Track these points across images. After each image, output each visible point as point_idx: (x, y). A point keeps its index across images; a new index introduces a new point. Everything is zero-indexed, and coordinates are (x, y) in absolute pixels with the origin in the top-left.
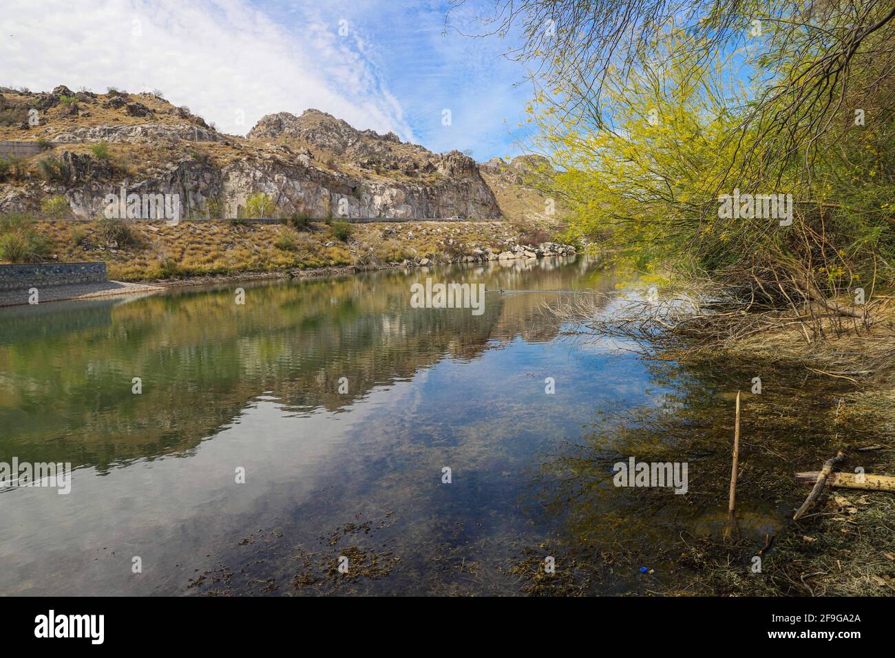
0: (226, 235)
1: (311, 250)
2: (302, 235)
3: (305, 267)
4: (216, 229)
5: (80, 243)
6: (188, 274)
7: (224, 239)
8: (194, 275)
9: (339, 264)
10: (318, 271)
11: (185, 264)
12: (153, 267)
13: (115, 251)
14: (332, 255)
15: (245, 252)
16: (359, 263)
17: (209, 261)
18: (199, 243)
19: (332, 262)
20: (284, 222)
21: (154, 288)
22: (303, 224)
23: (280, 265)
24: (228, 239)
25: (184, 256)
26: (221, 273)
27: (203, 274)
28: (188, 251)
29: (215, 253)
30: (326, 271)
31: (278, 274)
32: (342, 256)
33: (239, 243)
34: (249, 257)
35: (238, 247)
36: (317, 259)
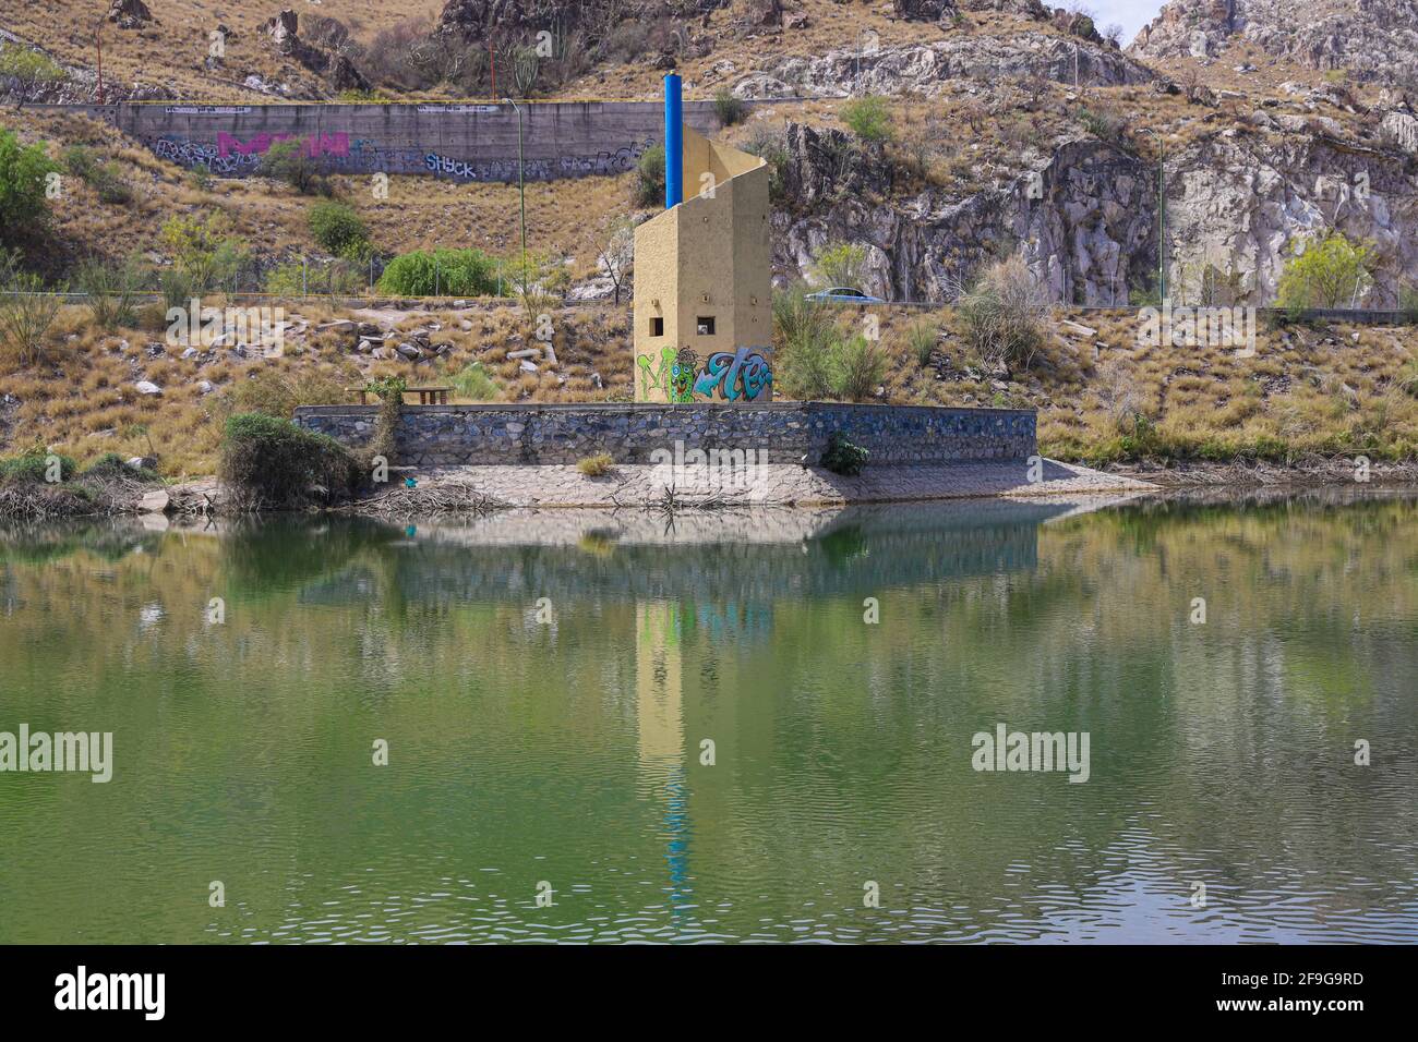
0: (1264, 354)
5: (925, 362)
6: (1186, 455)
7: (1262, 364)
8: (1199, 459)
11: (1173, 426)
12: (1100, 430)
13: (1001, 385)
15: (1327, 404)
17: (1232, 423)
18: (1198, 373)
21: (1135, 483)
24: (1272, 364)
25: (1167, 405)
26: (1267, 457)
27: (1223, 457)
28: (1175, 393)
29: (1246, 402)
33: (1301, 376)
34: (1336, 416)
35: (1299, 386)
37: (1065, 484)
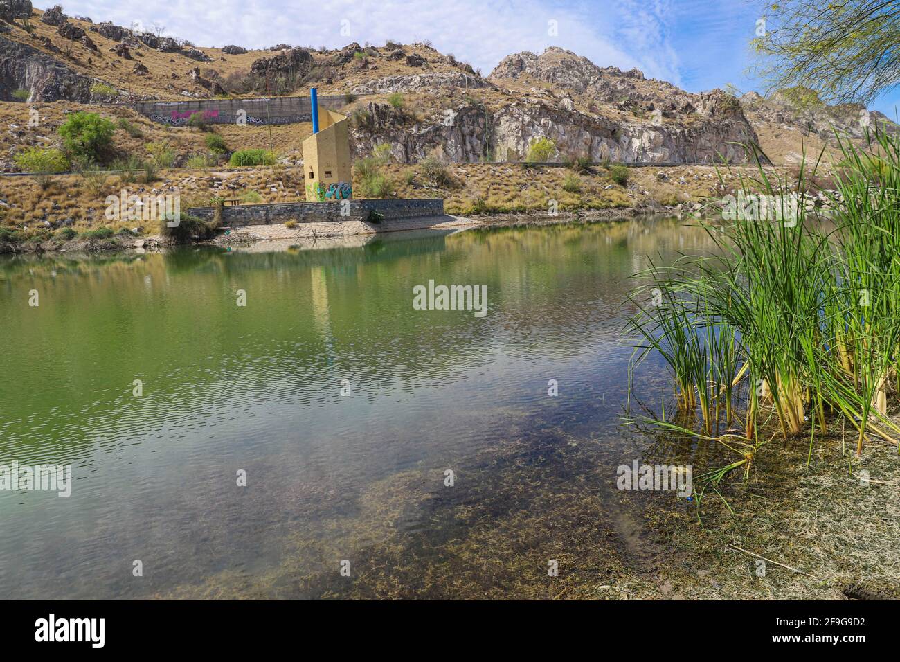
0: (520, 177)
1: (593, 191)
2: (584, 178)
3: (589, 209)
4: (511, 172)
5: (410, 183)
6: (495, 211)
7: (519, 181)
8: (499, 212)
9: (619, 207)
10: (601, 212)
11: (490, 202)
12: (467, 204)
13: (435, 190)
14: (612, 198)
15: (539, 193)
16: (638, 206)
17: (510, 200)
18: (499, 184)
19: (613, 205)
20: (567, 165)
21: (476, 221)
22: (586, 168)
23: (568, 205)
24: (523, 181)
25: (489, 195)
26: (520, 211)
27: (506, 212)
28: (491, 191)
29: (514, 193)
30: (610, 214)
31: (568, 214)
32: (621, 199)
33: (531, 184)
34: (542, 197)
35: (531, 188)
36: (599, 201)
37: (453, 223)
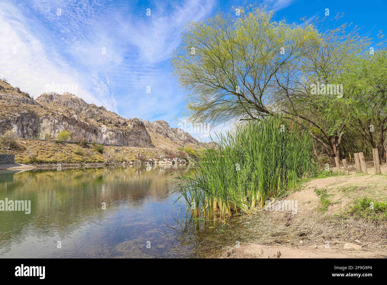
0: (54, 147)
1: (88, 155)
2: (84, 149)
3: (87, 162)
4: (50, 144)
6: (41, 162)
7: (54, 149)
8: (43, 163)
9: (99, 162)
10: (92, 164)
11: (39, 158)
12: (26, 158)
13: (8, 151)
14: (96, 158)
15: (63, 155)
16: (108, 162)
17: (49, 157)
18: (44, 150)
19: (97, 161)
20: (77, 143)
21: (32, 167)
22: (85, 145)
23: (77, 161)
24: (56, 149)
25: (38, 154)
26: (54, 163)
27: (47, 163)
28: (40, 153)
29: (51, 154)
30: (95, 165)
31: (77, 164)
32: (100, 159)
33: (60, 151)
34: (65, 157)
35: (59, 152)
36: (91, 159)
37: (19, 167)
